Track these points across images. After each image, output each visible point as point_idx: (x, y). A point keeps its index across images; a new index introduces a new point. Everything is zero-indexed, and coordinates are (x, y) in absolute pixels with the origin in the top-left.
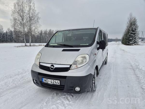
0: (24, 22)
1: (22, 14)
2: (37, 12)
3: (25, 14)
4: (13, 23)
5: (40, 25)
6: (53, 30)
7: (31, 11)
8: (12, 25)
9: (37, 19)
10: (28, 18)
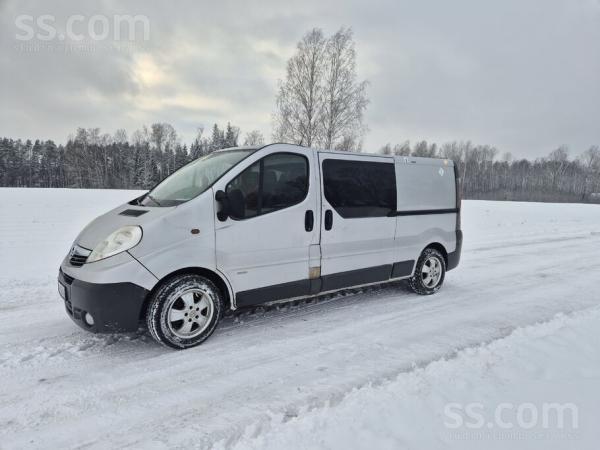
0: (312, 121)
1: (309, 93)
2: (357, 81)
3: (319, 93)
4: (278, 126)
5: (364, 130)
6: (434, 145)
7: (340, 79)
8: (274, 132)
9: (358, 107)
10: (328, 105)
